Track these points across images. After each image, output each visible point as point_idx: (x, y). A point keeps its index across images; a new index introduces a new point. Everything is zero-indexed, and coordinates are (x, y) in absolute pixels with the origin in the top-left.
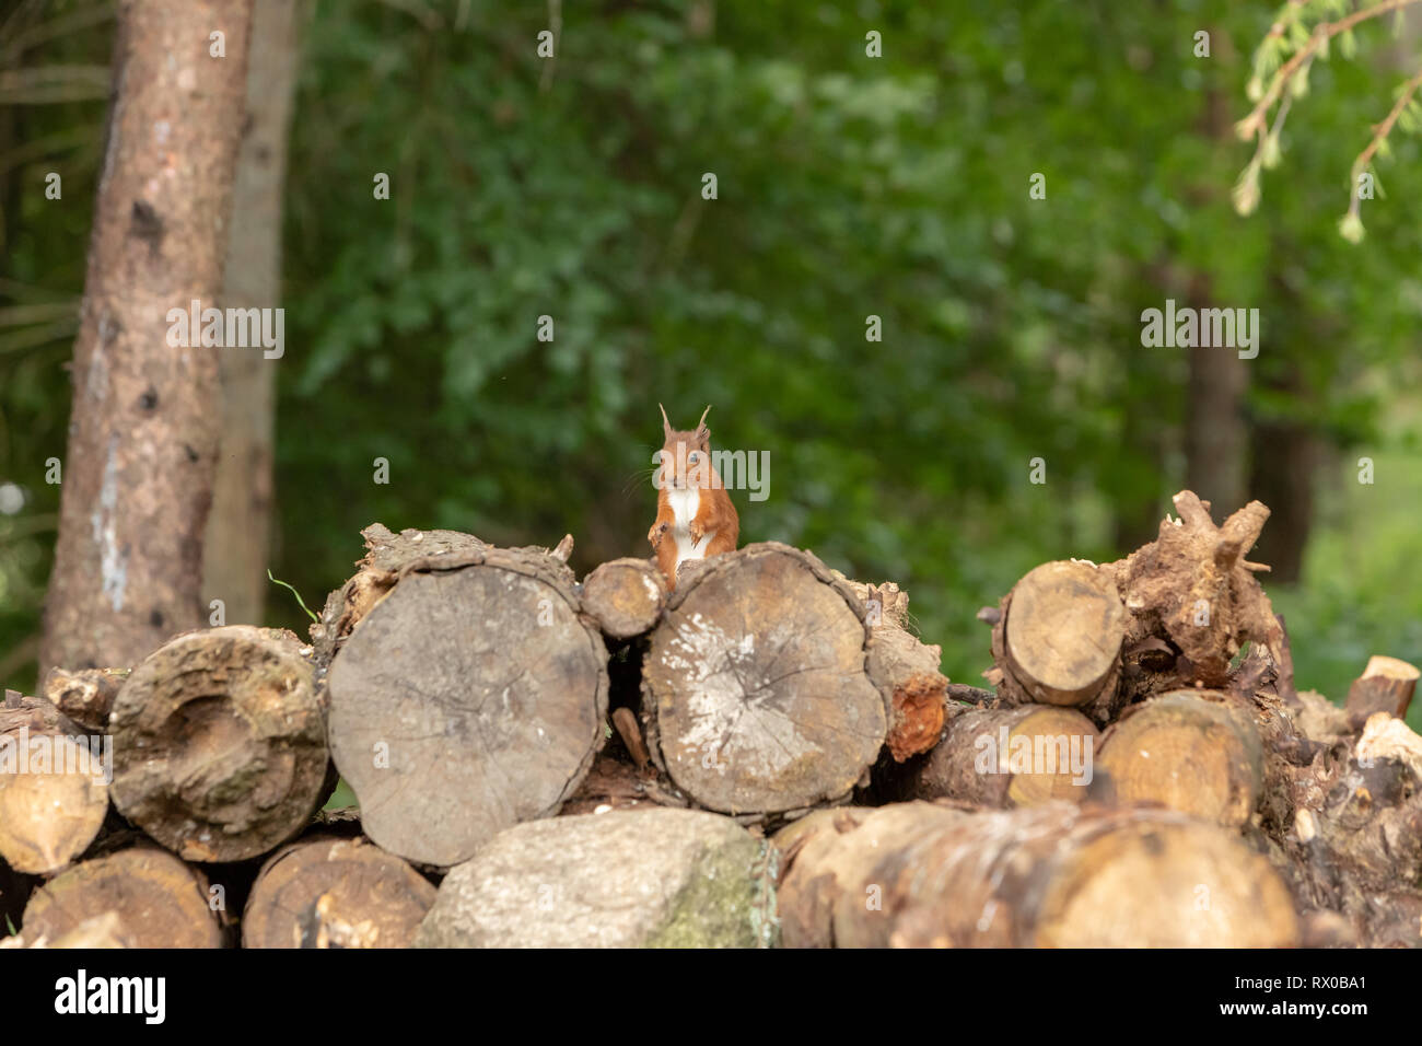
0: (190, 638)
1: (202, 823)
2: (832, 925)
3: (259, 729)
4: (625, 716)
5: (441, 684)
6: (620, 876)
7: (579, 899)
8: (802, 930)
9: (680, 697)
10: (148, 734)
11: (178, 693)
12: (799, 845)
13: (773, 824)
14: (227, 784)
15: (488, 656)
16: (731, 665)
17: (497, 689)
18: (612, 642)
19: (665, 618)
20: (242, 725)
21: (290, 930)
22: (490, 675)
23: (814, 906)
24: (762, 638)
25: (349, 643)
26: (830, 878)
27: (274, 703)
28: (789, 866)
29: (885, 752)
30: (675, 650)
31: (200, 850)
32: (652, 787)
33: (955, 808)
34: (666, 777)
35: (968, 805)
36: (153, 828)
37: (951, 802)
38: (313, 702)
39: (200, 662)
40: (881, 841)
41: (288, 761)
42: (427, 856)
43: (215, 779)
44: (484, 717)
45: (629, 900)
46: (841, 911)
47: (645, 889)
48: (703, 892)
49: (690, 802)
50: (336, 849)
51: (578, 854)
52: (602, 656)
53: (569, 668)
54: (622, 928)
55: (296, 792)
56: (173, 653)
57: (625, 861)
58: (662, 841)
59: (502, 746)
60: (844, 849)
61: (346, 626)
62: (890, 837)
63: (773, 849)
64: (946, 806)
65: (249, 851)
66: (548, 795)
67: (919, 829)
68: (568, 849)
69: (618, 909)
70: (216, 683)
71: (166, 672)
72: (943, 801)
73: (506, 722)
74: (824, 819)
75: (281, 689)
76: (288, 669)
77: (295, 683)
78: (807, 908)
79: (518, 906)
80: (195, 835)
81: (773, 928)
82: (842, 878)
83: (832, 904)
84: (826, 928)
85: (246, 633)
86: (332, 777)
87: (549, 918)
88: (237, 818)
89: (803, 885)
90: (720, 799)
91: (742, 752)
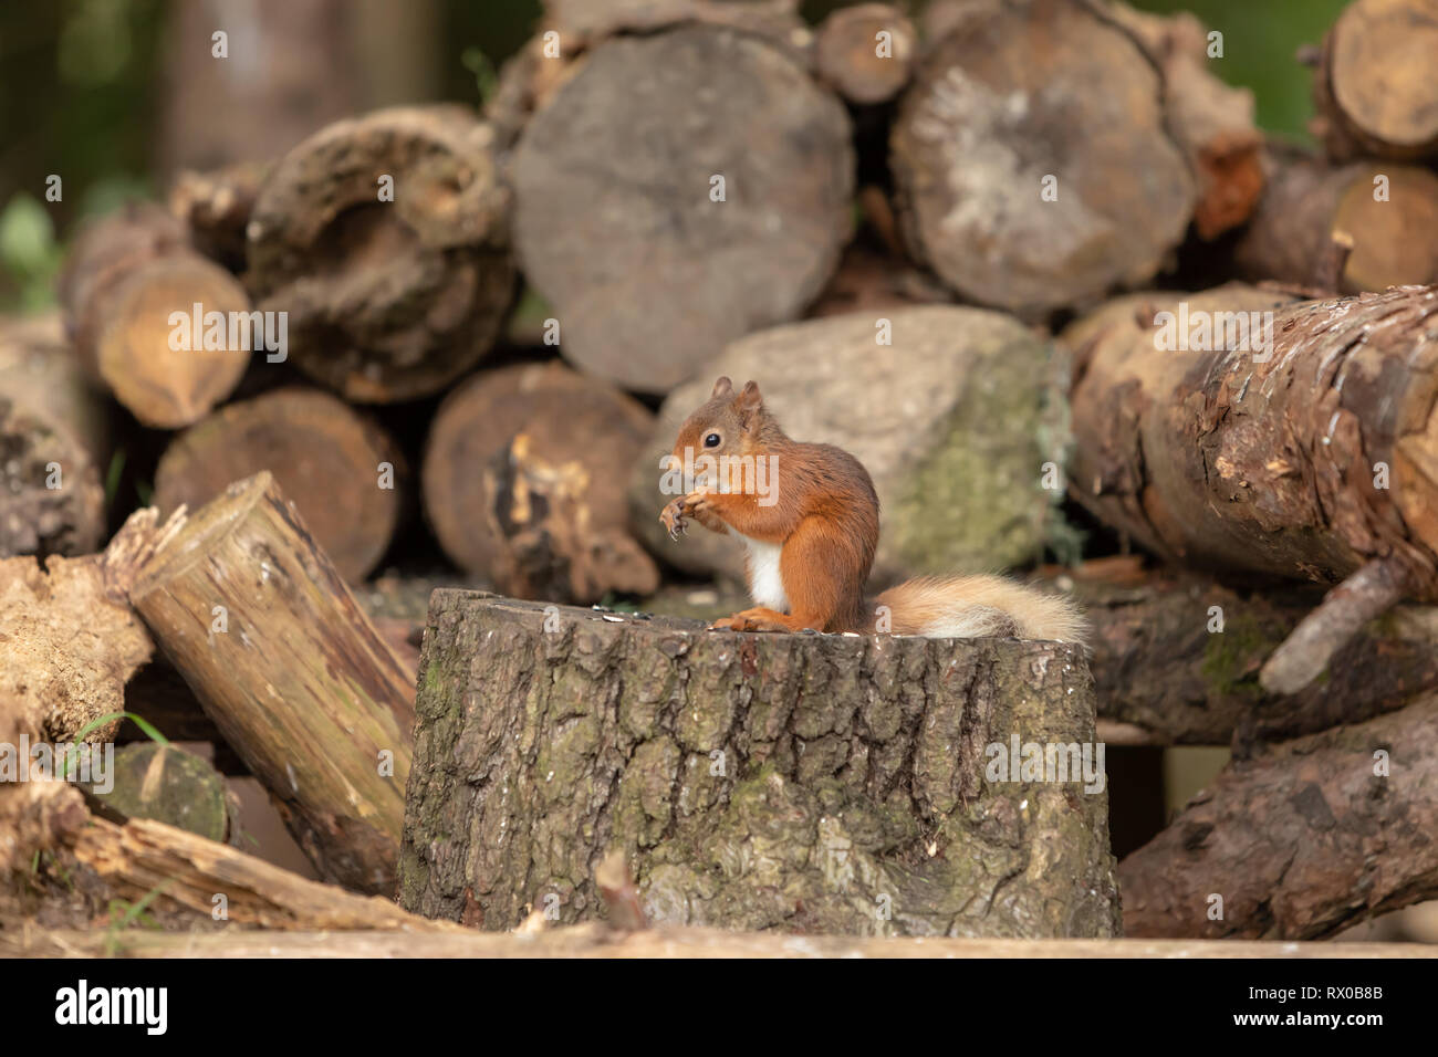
0: (340, 131)
1: (368, 356)
2: (1140, 443)
3: (434, 236)
4: (876, 199)
5: (648, 168)
6: (878, 392)
8: (1103, 451)
9: (940, 171)
10: (296, 250)
11: (328, 200)
12: (1092, 347)
13: (1060, 321)
14: (396, 308)
15: (704, 135)
16: (1001, 131)
18: (854, 109)
19: (917, 78)
20: (409, 234)
21: (480, 479)
23: (1117, 421)
24: (1036, 98)
25: (534, 126)
26: (1134, 386)
27: (447, 206)
28: (1081, 370)
29: (1192, 229)
30: (932, 116)
31: (367, 387)
32: (913, 283)
33: (1281, 293)
34: (928, 272)
35: (1296, 289)
36: (309, 364)
37: (1276, 287)
38: (498, 198)
39: (355, 160)
41: (467, 275)
42: (644, 379)
43: (381, 301)
44: (705, 208)
45: (891, 422)
46: (1150, 426)
47: (910, 409)
48: (980, 408)
49: (959, 299)
50: (532, 378)
51: (825, 368)
52: (841, 126)
53: (804, 144)
54: (885, 457)
55: (479, 311)
56: (320, 151)
57: (885, 377)
58: (928, 348)
59: (727, 242)
60: (1149, 349)
61: (528, 104)
63: (1061, 354)
64: (1270, 292)
65: (427, 384)
66: (786, 296)
68: (812, 361)
69: (878, 434)
71: (316, 173)
72: (1266, 285)
73: (732, 214)
74: (1122, 315)
75: (453, 186)
76: (462, 164)
77: (473, 177)
78: (1108, 423)
80: (360, 369)
81: (1068, 449)
82: (1148, 385)
83: (1138, 418)
84: (1132, 448)
85: (409, 120)
86: (520, 286)
88: (410, 347)
89: (1103, 393)
90: (993, 292)
91: (1019, 237)
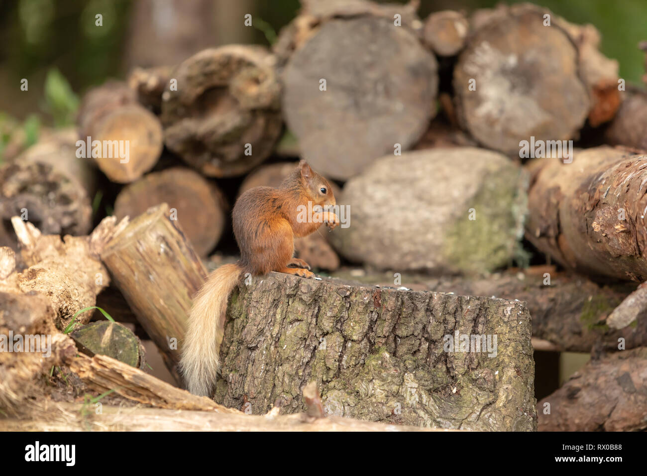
0: (207, 54)
1: (214, 155)
2: (558, 215)
3: (246, 103)
4: (446, 99)
5: (345, 79)
6: (442, 186)
7: (420, 198)
8: (541, 217)
10: (185, 106)
11: (200, 84)
12: (538, 171)
14: (228, 134)
15: (371, 66)
16: (504, 72)
17: (376, 83)
18: (439, 58)
19: (468, 46)
20: (235, 102)
22: (373, 75)
23: (549, 204)
24: (521, 58)
25: (295, 57)
26: (557, 189)
27: (253, 90)
28: (534, 181)
29: (587, 121)
30: (474, 63)
31: (213, 169)
32: (460, 138)
33: (626, 151)
34: (467, 133)
35: (633, 149)
36: (188, 157)
37: (623, 148)
38: (276, 88)
39: (213, 67)
40: (585, 169)
41: (261, 122)
42: (338, 173)
43: (221, 131)
44: (369, 98)
45: (447, 199)
46: (563, 207)
47: (456, 194)
48: (487, 196)
49: (480, 146)
50: (287, 170)
51: (419, 173)
52: (433, 65)
53: (415, 72)
55: (265, 138)
56: (198, 62)
57: (446, 179)
58: (465, 167)
59: (379, 114)
60: (564, 173)
61: (292, 47)
62: (591, 167)
63: (525, 173)
64: (621, 150)
65: (239, 170)
67: (606, 164)
68: (413, 170)
69: (441, 204)
70: (222, 78)
71: (195, 71)
72: (619, 147)
73: (381, 102)
75: (257, 81)
76: (261, 71)
77: (266, 77)
78: (544, 205)
79: (386, 202)
80: (210, 161)
81: (526, 216)
82: (564, 189)
83: (558, 203)
84: (554, 216)
85: (238, 51)
86: (284, 128)
87: (403, 209)
88: (232, 152)
89: (543, 192)
90: (497, 144)
91: (509, 120)
